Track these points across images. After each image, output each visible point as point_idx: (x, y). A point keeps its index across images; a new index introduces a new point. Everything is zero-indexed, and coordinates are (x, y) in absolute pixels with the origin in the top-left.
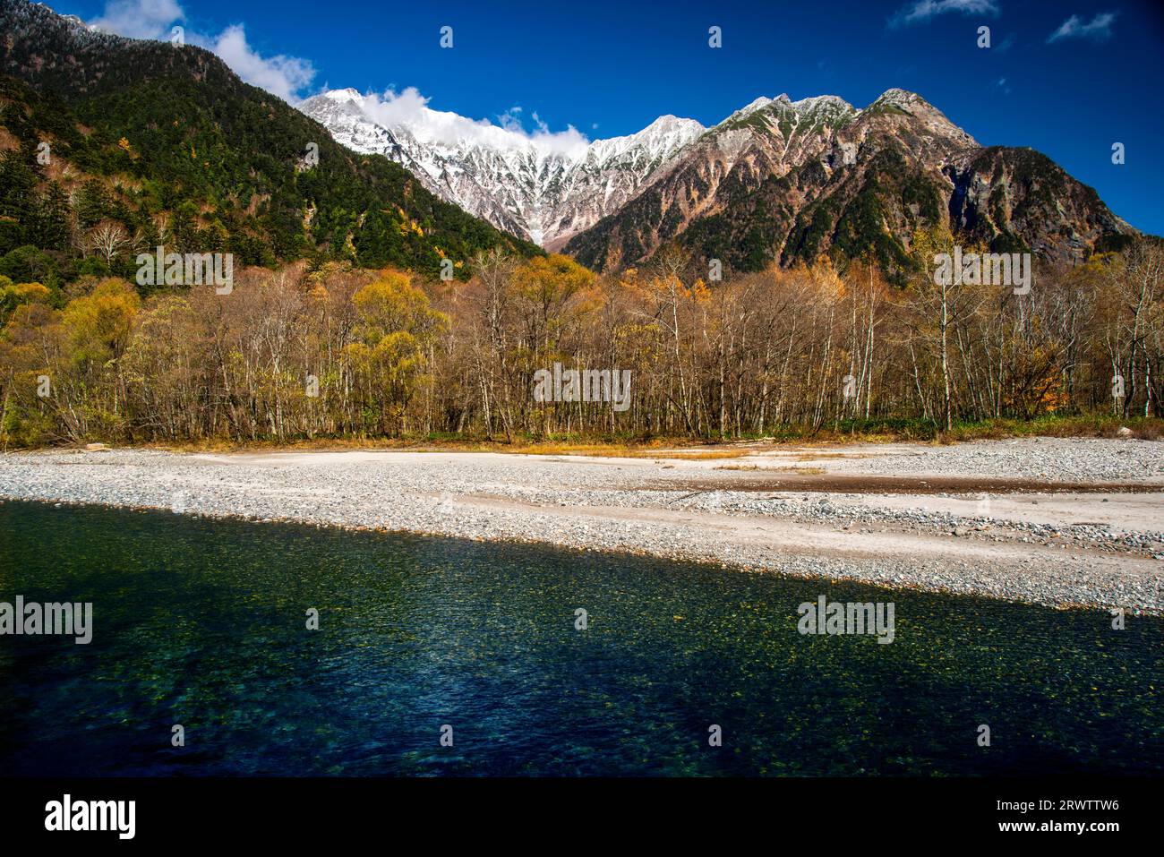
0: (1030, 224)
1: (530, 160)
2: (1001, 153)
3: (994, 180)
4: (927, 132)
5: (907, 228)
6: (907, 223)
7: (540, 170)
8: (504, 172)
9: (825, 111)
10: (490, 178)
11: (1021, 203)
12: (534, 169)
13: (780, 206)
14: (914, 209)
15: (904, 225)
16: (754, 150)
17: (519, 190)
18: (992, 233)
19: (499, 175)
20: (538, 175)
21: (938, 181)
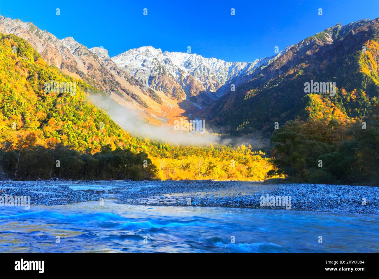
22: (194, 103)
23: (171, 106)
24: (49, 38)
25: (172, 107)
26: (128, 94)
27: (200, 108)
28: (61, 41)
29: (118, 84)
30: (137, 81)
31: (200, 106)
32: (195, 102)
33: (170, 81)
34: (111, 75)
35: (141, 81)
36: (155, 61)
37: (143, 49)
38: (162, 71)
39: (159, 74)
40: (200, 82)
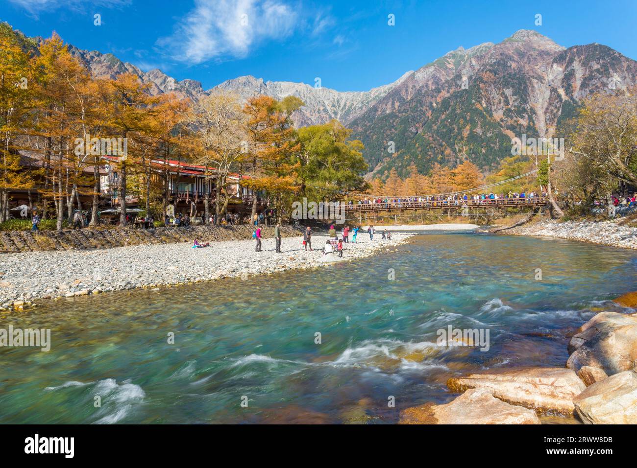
0: (591, 92)
1: (338, 101)
2: (575, 50)
3: (567, 67)
4: (534, 49)
5: (502, 104)
6: (502, 101)
7: (342, 106)
8: (322, 108)
9: (482, 50)
10: (314, 112)
11: (585, 79)
12: (339, 106)
13: (431, 103)
14: (508, 92)
15: (500, 103)
16: (434, 77)
17: (328, 116)
18: (561, 100)
19: (319, 110)
20: (340, 108)
21: (532, 74)
37: (242, 79)
40: (310, 117)
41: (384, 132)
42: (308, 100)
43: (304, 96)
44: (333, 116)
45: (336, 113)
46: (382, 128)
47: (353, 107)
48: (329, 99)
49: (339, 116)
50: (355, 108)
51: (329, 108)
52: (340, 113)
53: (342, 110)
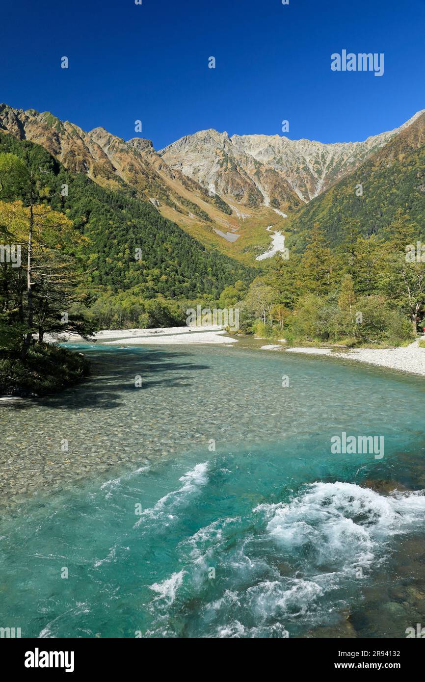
1: (323, 156)
7: (328, 163)
8: (301, 166)
10: (292, 172)
12: (324, 163)
17: (309, 177)
19: (298, 168)
20: (326, 165)
22: (275, 210)
23: (243, 216)
24: (75, 132)
25: (244, 218)
26: (183, 203)
27: (285, 216)
28: (89, 134)
29: (169, 189)
30: (195, 183)
31: (285, 213)
32: (277, 208)
33: (241, 178)
34: (159, 177)
35: (203, 182)
36: (218, 151)
37: (201, 134)
38: (229, 166)
39: (225, 170)
40: (286, 178)
41: (380, 193)
42: (284, 156)
43: (279, 152)
44: (316, 176)
45: (319, 172)
46: (379, 188)
47: (343, 163)
48: (311, 154)
49: (323, 176)
50: (345, 165)
51: (310, 166)
52: (325, 171)
53: (328, 167)
